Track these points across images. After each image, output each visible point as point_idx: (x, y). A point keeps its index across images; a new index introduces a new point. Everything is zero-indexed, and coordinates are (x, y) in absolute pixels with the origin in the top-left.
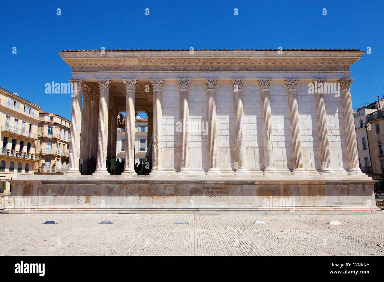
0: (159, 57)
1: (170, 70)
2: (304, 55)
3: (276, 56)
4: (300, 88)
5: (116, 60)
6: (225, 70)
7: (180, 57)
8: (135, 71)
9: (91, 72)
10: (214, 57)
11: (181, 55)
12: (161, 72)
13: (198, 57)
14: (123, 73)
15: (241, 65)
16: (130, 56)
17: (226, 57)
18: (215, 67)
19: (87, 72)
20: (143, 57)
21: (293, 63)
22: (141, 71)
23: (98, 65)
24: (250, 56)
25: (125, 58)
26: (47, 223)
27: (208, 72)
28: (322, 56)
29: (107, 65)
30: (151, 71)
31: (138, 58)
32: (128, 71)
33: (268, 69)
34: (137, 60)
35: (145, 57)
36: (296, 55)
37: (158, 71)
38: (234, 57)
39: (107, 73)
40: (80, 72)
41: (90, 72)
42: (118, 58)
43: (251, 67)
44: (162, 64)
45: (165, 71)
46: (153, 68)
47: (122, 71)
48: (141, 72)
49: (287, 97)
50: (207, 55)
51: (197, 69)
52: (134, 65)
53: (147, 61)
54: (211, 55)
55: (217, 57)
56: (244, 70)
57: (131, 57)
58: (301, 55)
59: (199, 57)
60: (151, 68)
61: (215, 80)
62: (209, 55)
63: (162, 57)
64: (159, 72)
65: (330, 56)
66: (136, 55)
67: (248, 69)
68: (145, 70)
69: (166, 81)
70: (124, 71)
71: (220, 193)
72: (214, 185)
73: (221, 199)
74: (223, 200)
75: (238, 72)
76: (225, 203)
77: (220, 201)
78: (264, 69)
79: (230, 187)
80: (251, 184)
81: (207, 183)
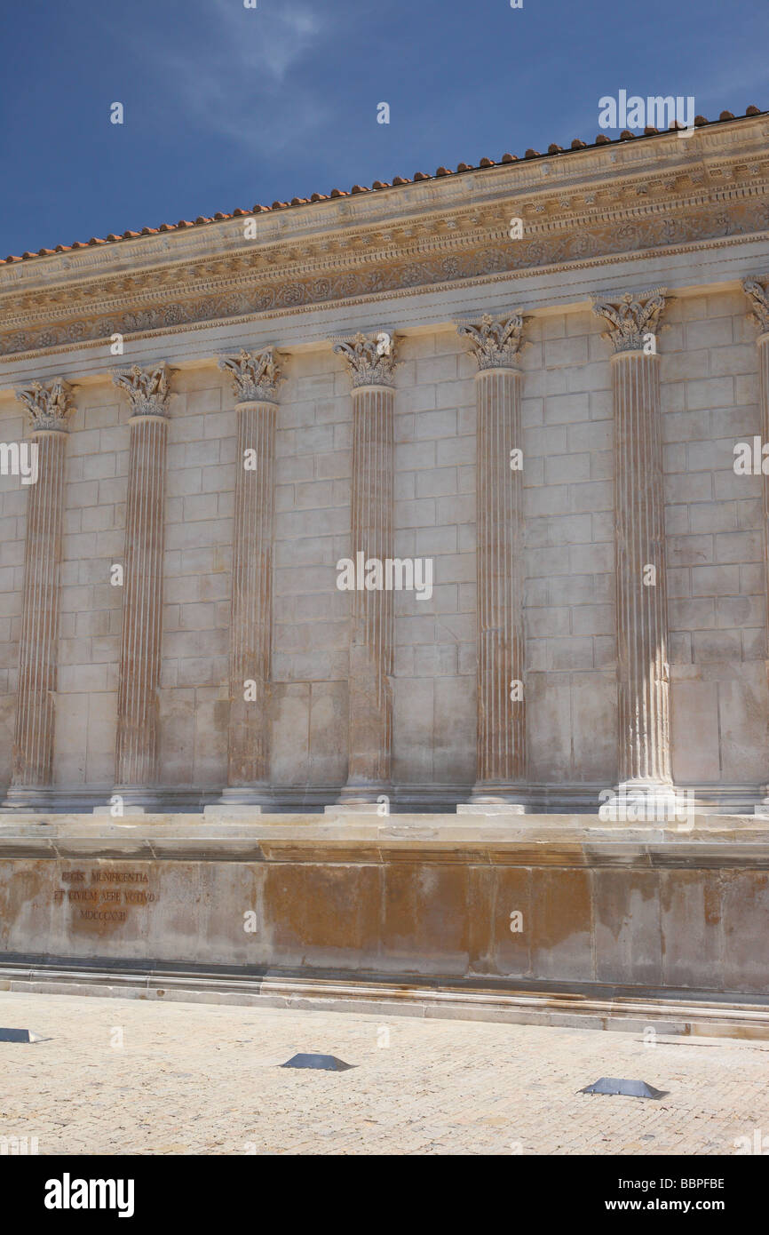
2: (526, 184)
3: (392, 215)
4: (543, 360)
6: (199, 318)
10: (136, 265)
13: (78, 277)
15: (264, 282)
17: (179, 257)
18: (160, 309)
21: (493, 236)
24: (278, 237)
27: (129, 339)
28: (618, 173)
33: (385, 280)
36: (487, 191)
38: (214, 250)
43: (306, 283)
49: (474, 410)
50: (110, 264)
51: (94, 329)
54: (123, 261)
55: (146, 263)
56: (278, 306)
58: (508, 187)
59: (81, 276)
61: (155, 374)
62: (115, 263)
65: (662, 164)
67: (295, 297)
71: (122, 897)
72: (104, 861)
73: (125, 927)
74: (134, 933)
75: (249, 320)
76: (141, 944)
77: (121, 938)
78: (365, 287)
79: (163, 872)
80: (246, 861)
81: (74, 855)
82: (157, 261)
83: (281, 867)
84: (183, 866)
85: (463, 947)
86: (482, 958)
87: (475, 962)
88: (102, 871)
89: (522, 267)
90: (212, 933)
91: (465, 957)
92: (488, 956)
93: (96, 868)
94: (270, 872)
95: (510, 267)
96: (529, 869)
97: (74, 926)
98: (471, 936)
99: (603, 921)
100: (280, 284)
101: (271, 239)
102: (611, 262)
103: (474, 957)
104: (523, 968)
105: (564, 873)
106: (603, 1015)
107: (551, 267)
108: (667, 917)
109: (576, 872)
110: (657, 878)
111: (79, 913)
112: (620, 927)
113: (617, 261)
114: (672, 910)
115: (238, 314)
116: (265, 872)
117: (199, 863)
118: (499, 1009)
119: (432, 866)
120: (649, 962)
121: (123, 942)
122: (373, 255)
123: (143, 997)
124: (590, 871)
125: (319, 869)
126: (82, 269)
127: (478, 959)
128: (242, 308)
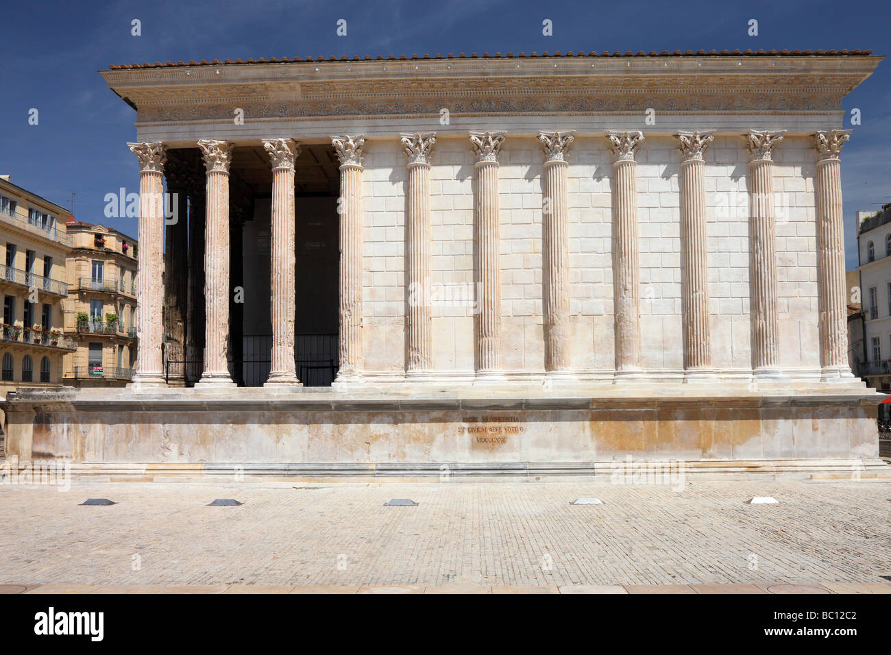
0: (354, 77)
1: (382, 112)
2: (727, 68)
3: (654, 71)
5: (245, 86)
6: (523, 108)
7: (406, 75)
8: (292, 116)
9: (183, 122)
10: (495, 74)
11: (408, 72)
12: (360, 119)
13: (453, 74)
14: (263, 122)
16: (279, 75)
17: (524, 73)
18: (497, 101)
19: (173, 122)
20: (313, 78)
21: (698, 91)
22: (310, 115)
23: (199, 104)
24: (587, 72)
25: (267, 83)
26: (90, 502)
27: (479, 116)
28: (772, 71)
29: (222, 103)
30: (334, 115)
31: (300, 82)
32: (276, 116)
33: (634, 105)
34: (298, 87)
35: (318, 78)
36: (706, 68)
37: (352, 116)
38: (546, 73)
39: (224, 122)
40: (157, 123)
41: (179, 122)
42: (250, 83)
43: (589, 99)
44: (362, 97)
45: (370, 113)
46: (338, 107)
47: (261, 116)
48: (309, 120)
50: (476, 70)
52: (290, 101)
53: (325, 90)
54: (487, 70)
55: (501, 74)
56: (573, 109)
57: (281, 79)
58: (718, 68)
59: (457, 74)
60: (334, 107)
61: (498, 138)
62: (482, 71)
63: (361, 76)
64: (353, 119)
65: (792, 70)
66: (295, 75)
67: (583, 106)
68: (319, 113)
69: (372, 141)
70: (266, 116)
71: (503, 430)
72: (489, 411)
73: (505, 446)
74: (512, 448)
75: (556, 115)
76: (517, 454)
77: (504, 452)
78: (624, 107)
79: (528, 416)
80: (579, 409)
81: (472, 408)
82: (509, 73)
83: (599, 412)
84: (540, 412)
85: (699, 446)
86: (708, 452)
87: (705, 454)
88: (489, 417)
89: (710, 109)
90: (560, 446)
91: (700, 451)
92: (711, 451)
93: (485, 415)
94: (592, 414)
95: (704, 109)
96: (731, 409)
97: (472, 446)
98: (703, 442)
99: (766, 432)
100: (573, 97)
101: (582, 72)
102: (755, 114)
103: (704, 451)
104: (728, 455)
105: (748, 410)
106: (773, 473)
107: (724, 112)
108: (795, 429)
109: (754, 410)
110: (791, 411)
111: (475, 439)
112: (774, 434)
113: (758, 114)
114: (798, 426)
115: (548, 111)
116: (590, 414)
117: (550, 411)
118: (723, 474)
119: (683, 409)
120: (787, 449)
121: (505, 454)
122: (631, 90)
123: (527, 481)
124: (760, 409)
125: (620, 412)
126: (459, 71)
127: (706, 452)
128: (551, 107)
